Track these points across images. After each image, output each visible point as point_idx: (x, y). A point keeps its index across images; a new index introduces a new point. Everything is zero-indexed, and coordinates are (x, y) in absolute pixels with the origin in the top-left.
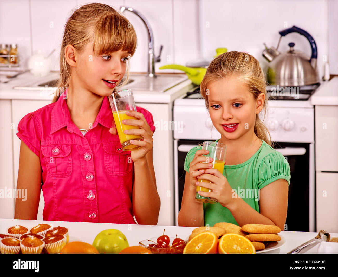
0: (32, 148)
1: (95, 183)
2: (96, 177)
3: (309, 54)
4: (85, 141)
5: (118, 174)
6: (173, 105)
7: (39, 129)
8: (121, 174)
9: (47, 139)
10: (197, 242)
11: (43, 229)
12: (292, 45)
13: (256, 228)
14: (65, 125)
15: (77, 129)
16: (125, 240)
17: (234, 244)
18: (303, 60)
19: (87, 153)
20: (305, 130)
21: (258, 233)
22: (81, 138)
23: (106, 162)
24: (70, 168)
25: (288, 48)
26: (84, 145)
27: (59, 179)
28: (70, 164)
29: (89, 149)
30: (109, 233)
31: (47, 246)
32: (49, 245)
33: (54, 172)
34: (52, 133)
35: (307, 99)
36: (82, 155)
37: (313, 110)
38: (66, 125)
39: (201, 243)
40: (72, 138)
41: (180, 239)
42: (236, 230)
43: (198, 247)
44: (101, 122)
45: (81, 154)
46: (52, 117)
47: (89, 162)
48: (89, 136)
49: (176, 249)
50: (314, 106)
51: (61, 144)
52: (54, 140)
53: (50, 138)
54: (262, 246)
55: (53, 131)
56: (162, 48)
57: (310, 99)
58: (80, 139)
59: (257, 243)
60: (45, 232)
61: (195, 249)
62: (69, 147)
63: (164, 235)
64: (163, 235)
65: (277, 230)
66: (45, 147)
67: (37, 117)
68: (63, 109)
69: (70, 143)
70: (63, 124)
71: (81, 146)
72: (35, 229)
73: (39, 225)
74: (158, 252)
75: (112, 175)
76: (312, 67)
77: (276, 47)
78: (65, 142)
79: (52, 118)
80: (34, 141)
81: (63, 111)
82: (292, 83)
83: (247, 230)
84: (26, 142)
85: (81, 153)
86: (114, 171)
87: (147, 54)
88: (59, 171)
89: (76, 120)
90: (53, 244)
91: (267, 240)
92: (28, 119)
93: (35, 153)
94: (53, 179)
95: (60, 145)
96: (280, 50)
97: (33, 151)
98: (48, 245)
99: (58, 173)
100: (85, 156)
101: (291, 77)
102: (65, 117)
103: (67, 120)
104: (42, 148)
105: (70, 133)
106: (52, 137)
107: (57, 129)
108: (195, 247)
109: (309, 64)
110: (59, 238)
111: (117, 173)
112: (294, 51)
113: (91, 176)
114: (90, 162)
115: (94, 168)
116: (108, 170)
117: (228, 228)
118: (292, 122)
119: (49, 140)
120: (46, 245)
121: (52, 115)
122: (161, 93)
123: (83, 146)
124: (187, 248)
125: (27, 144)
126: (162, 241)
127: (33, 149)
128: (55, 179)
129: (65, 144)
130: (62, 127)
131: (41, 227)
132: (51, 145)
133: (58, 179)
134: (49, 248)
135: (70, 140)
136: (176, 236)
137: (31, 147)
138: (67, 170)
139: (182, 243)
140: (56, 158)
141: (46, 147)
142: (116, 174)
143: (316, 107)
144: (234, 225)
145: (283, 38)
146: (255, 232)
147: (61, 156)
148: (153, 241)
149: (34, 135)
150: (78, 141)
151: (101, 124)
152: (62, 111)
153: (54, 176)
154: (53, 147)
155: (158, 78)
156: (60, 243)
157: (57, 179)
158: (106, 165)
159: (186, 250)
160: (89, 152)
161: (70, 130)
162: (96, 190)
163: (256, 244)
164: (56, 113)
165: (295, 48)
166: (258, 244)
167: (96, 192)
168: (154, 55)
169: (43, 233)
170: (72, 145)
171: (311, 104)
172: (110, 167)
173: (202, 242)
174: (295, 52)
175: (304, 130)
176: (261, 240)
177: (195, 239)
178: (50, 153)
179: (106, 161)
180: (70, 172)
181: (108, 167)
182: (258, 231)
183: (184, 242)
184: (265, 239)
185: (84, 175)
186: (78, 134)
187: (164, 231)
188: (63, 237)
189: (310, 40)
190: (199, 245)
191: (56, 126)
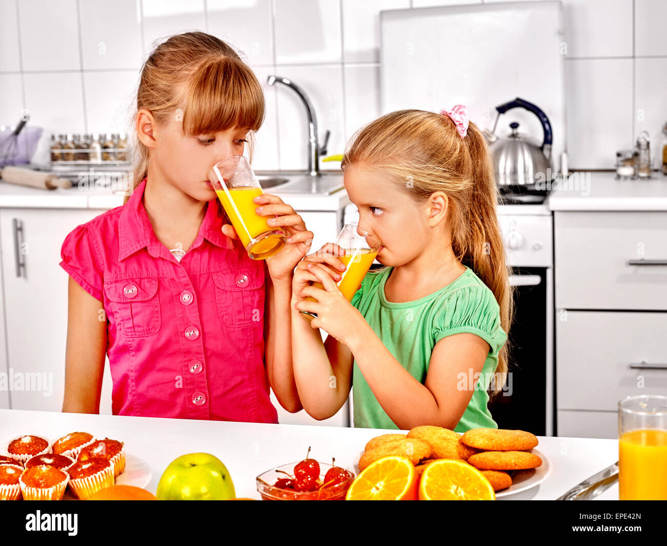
0: (87, 286)
1: (202, 344)
2: (203, 334)
3: (540, 138)
4: (182, 270)
5: (242, 324)
6: (343, 213)
7: (98, 253)
8: (248, 323)
9: (113, 271)
10: (373, 478)
11: (75, 444)
12: (515, 125)
13: (492, 440)
14: (143, 244)
15: (166, 250)
16: (224, 477)
17: (451, 482)
18: (532, 147)
19: (185, 291)
20: (540, 247)
21: (495, 449)
22: (174, 265)
23: (220, 305)
24: (157, 319)
25: (510, 131)
26: (179, 278)
27: (139, 339)
28: (157, 312)
29: (188, 285)
30: (193, 463)
31: (75, 482)
32: (78, 482)
33: (129, 328)
34: (122, 259)
35: (541, 203)
36: (176, 296)
37: (550, 218)
38: (145, 245)
39: (382, 480)
40: (157, 268)
41: (340, 469)
42: (451, 441)
43: (378, 489)
44: (209, 237)
45: (176, 293)
46: (119, 230)
47: (189, 307)
48: (187, 261)
49: (332, 492)
50: (553, 213)
51: (138, 278)
52: (126, 271)
53: (120, 268)
54: (507, 481)
55: (123, 255)
56: (328, 135)
57: (545, 202)
58: (171, 267)
59: (496, 474)
60: (79, 449)
61: (370, 492)
62: (154, 282)
63: (309, 458)
64: (307, 460)
65: (532, 442)
66: (111, 284)
67: (92, 234)
68: (139, 216)
69: (155, 275)
70: (141, 243)
71: (175, 279)
72: (61, 444)
73: (68, 435)
74: (296, 497)
75: (232, 326)
76: (544, 157)
77: (491, 129)
78: (146, 274)
79: (119, 232)
80: (91, 276)
81: (139, 221)
82: (515, 180)
83: (472, 443)
84: (76, 278)
85: (174, 291)
86: (236, 319)
87: (307, 143)
88: (139, 326)
89: (163, 235)
90: (86, 479)
91: (516, 468)
92: (78, 238)
93: (94, 295)
94: (128, 339)
95: (137, 280)
96: (497, 133)
97: (89, 292)
98: (76, 480)
99: (136, 329)
100: (182, 297)
101: (515, 172)
102: (143, 230)
103: (148, 235)
104: (105, 286)
105: (154, 259)
106: (122, 266)
107: (130, 252)
108: (370, 488)
109: (540, 152)
110: (99, 465)
111: (240, 323)
112: (517, 134)
113: (194, 332)
114: (191, 306)
115: (200, 317)
116: (224, 319)
117: (435, 437)
118: (520, 237)
119: (118, 272)
120: (73, 481)
121: (119, 227)
122: (326, 196)
123: (177, 280)
124: (354, 489)
125: (77, 281)
126: (304, 472)
127: (90, 289)
128: (131, 339)
129: (147, 278)
130: (139, 248)
131: (73, 439)
132: (122, 280)
133: (137, 339)
134: (79, 486)
135: (154, 269)
136: (332, 460)
137: (85, 286)
138: (152, 323)
139: (345, 479)
140: (131, 302)
141: (113, 285)
142: (238, 325)
143: (556, 214)
144: (446, 430)
145: (502, 116)
146: (490, 448)
147: (139, 299)
148: (285, 471)
149: (89, 263)
150: (167, 271)
151: (208, 240)
152: (137, 220)
153: (130, 334)
154: (125, 284)
155: (324, 177)
156: (99, 476)
157: (134, 339)
158: (221, 310)
159: (353, 494)
160: (188, 290)
161: (154, 252)
162: (203, 356)
163: (493, 476)
164: (127, 224)
165: (520, 130)
166: (497, 477)
167: (204, 359)
168: (317, 145)
169: (76, 452)
170: (158, 278)
171: (548, 209)
172: (227, 314)
173: (385, 479)
174: (519, 136)
175: (538, 248)
176: (504, 469)
177: (371, 469)
178: (120, 294)
179: (220, 303)
180: (157, 326)
181: (224, 313)
182: (495, 447)
183: (349, 476)
184: (512, 466)
185: (182, 330)
186: (169, 259)
187: (309, 450)
188: (109, 465)
189: (542, 117)
190: (378, 485)
191: (127, 246)
